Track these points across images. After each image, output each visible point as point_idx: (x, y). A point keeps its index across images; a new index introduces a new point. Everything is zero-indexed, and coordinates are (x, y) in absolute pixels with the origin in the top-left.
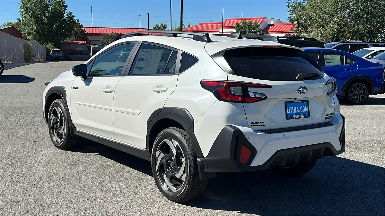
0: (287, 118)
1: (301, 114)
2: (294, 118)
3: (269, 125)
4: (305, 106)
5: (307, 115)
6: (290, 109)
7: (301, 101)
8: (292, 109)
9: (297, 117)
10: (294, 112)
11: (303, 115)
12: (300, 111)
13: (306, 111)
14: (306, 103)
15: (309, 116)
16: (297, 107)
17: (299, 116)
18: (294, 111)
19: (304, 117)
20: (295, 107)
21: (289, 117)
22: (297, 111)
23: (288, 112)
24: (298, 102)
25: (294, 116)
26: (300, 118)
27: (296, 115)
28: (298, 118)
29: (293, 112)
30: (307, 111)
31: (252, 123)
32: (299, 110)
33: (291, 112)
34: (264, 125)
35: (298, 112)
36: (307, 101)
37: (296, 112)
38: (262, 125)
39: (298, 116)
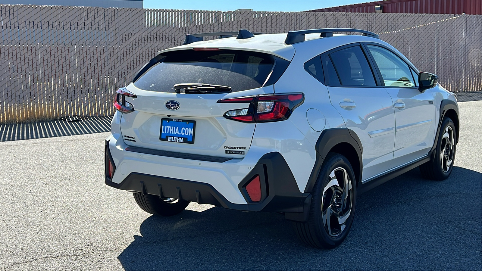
0: (161, 139)
1: (180, 137)
2: (169, 140)
3: (138, 143)
4: (190, 129)
5: (190, 140)
6: (167, 128)
7: (183, 120)
8: (170, 128)
9: (173, 140)
10: (172, 133)
11: (182, 138)
12: (180, 134)
13: (189, 135)
14: (193, 124)
15: (192, 142)
16: (177, 128)
17: (177, 139)
18: (171, 131)
19: (183, 142)
20: (175, 127)
21: (164, 138)
22: (176, 132)
23: (164, 131)
24: (178, 120)
25: (170, 138)
26: (177, 142)
27: (172, 137)
28: (175, 142)
29: (170, 133)
30: (191, 135)
31: (125, 136)
32: (180, 131)
33: (168, 133)
34: (135, 141)
35: (177, 134)
36: (194, 122)
37: (174, 133)
38: (133, 141)
39: (175, 139)
